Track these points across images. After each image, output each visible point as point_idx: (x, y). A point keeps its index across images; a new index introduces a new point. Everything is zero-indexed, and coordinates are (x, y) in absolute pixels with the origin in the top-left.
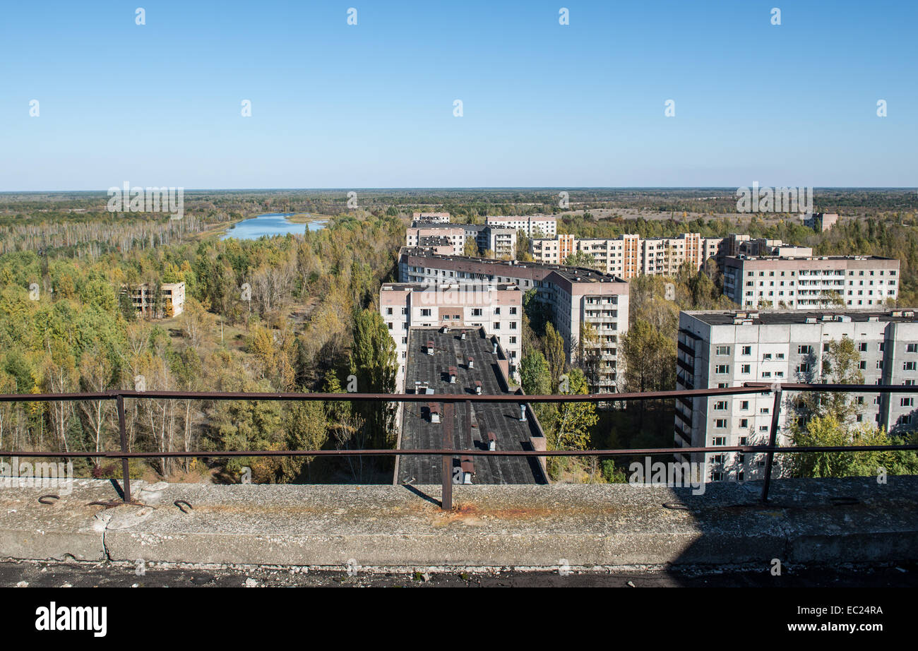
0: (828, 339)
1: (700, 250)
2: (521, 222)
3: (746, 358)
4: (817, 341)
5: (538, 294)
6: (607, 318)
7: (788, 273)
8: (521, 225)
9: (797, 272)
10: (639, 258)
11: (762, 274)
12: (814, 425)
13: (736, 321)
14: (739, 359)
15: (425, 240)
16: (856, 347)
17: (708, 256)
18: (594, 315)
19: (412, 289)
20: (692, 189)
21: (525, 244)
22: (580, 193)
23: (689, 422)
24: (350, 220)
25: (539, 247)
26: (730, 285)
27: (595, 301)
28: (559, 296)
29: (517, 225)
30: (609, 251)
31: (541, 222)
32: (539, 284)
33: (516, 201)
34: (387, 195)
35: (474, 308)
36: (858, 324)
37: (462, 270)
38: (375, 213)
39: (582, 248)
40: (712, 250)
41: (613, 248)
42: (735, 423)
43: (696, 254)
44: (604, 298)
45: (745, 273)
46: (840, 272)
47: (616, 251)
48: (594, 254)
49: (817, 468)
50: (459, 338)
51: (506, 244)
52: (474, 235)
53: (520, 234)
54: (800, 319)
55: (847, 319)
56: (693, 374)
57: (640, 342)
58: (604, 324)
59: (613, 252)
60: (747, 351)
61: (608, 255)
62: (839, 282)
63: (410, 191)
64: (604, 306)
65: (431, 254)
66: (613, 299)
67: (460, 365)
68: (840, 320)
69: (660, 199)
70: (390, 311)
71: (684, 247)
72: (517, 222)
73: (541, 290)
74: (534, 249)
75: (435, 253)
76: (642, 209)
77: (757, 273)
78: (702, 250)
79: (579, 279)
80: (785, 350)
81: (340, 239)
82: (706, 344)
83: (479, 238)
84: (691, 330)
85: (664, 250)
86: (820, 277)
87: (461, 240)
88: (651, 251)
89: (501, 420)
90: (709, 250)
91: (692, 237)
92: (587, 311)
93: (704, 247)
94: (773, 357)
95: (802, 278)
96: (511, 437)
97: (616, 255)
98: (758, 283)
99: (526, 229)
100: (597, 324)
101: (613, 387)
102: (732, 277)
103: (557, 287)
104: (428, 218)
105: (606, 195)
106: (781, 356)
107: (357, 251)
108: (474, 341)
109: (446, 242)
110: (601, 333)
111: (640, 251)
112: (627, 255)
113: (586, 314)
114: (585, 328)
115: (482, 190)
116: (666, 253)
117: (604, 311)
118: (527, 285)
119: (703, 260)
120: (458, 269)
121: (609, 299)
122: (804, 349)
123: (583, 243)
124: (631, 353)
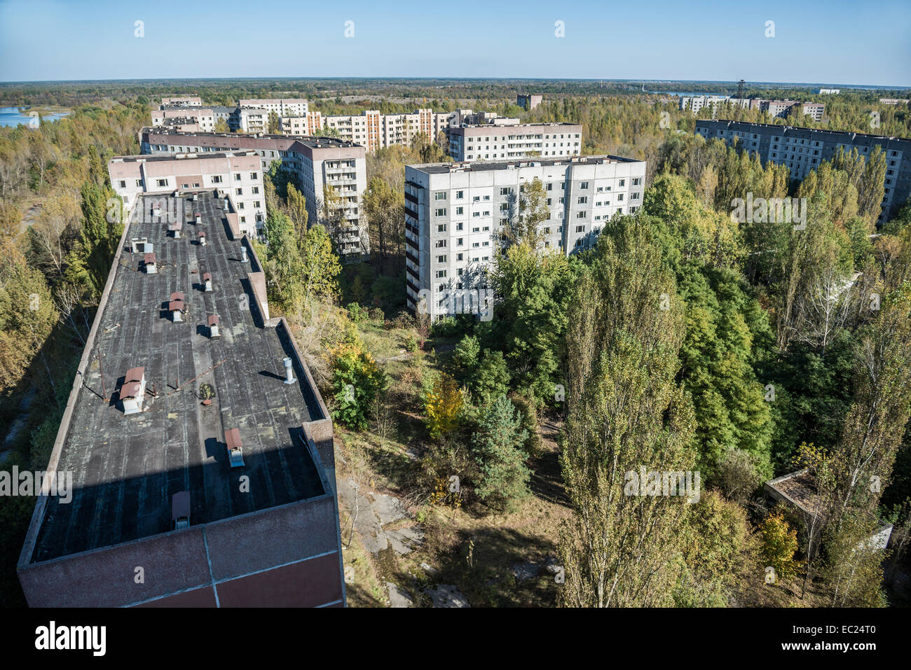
0: (523, 181)
1: (433, 124)
2: (274, 105)
3: (460, 201)
4: (514, 183)
5: (285, 164)
6: (347, 181)
7: (500, 138)
8: (274, 108)
9: (507, 138)
10: (381, 133)
11: (479, 139)
12: (512, 251)
13: (451, 170)
14: (454, 202)
15: (168, 121)
16: (544, 186)
17: (439, 129)
18: (336, 178)
19: (144, 160)
20: (432, 79)
21: (276, 123)
22: (333, 82)
23: (416, 261)
24: (94, 109)
25: (288, 124)
26: (455, 151)
27: (335, 165)
28: (303, 164)
29: (270, 108)
30: (354, 127)
31: (293, 105)
32: (285, 154)
33: (273, 90)
34: (138, 86)
35: (213, 175)
36: (546, 167)
37: (205, 145)
38: (123, 103)
39: (329, 124)
40: (442, 124)
41: (357, 124)
42: (453, 257)
43: (429, 128)
44: (343, 162)
45: (466, 139)
46: (539, 136)
47: (360, 127)
48: (341, 130)
49: (515, 284)
50: (191, 200)
51: (257, 124)
52: (226, 117)
53: (273, 115)
54: (503, 166)
55: (537, 165)
56: (417, 219)
57: (376, 198)
58: (345, 186)
59: (357, 127)
60: (460, 195)
61: (354, 130)
62: (539, 145)
63: (163, 82)
64: (344, 169)
65: (175, 133)
66: (351, 163)
67: (189, 223)
68: (533, 165)
69: (404, 87)
70: (123, 184)
71: (419, 121)
72: (270, 105)
73: (286, 160)
74: (284, 126)
75: (178, 130)
76: (389, 95)
77: (475, 139)
78: (434, 124)
79: (319, 146)
80: (490, 192)
81: (81, 128)
82: (426, 191)
83: (231, 120)
84: (415, 181)
85: (401, 124)
86: (525, 141)
87: (211, 122)
88: (391, 126)
89: (222, 263)
90: (440, 124)
91: (425, 112)
92: (329, 175)
93: (435, 121)
94: (481, 199)
95: (511, 142)
96: (231, 276)
97: (361, 130)
98: (477, 148)
99: (279, 112)
100: (339, 187)
101: (358, 242)
102: (456, 143)
103: (301, 156)
104: (177, 102)
105: (357, 84)
106: (487, 198)
107: (99, 137)
108: (207, 200)
109: (193, 121)
110: (342, 195)
111: (381, 126)
112: (370, 131)
113: (327, 178)
114: (328, 190)
115: (239, 80)
116: (405, 127)
117: (344, 174)
118: (273, 155)
119: (435, 133)
120: (203, 145)
121: (348, 162)
122: (505, 191)
123: (330, 120)
124: (369, 209)
